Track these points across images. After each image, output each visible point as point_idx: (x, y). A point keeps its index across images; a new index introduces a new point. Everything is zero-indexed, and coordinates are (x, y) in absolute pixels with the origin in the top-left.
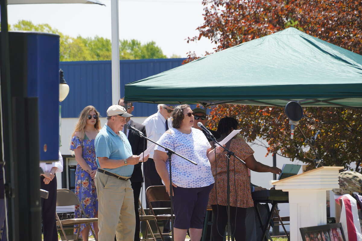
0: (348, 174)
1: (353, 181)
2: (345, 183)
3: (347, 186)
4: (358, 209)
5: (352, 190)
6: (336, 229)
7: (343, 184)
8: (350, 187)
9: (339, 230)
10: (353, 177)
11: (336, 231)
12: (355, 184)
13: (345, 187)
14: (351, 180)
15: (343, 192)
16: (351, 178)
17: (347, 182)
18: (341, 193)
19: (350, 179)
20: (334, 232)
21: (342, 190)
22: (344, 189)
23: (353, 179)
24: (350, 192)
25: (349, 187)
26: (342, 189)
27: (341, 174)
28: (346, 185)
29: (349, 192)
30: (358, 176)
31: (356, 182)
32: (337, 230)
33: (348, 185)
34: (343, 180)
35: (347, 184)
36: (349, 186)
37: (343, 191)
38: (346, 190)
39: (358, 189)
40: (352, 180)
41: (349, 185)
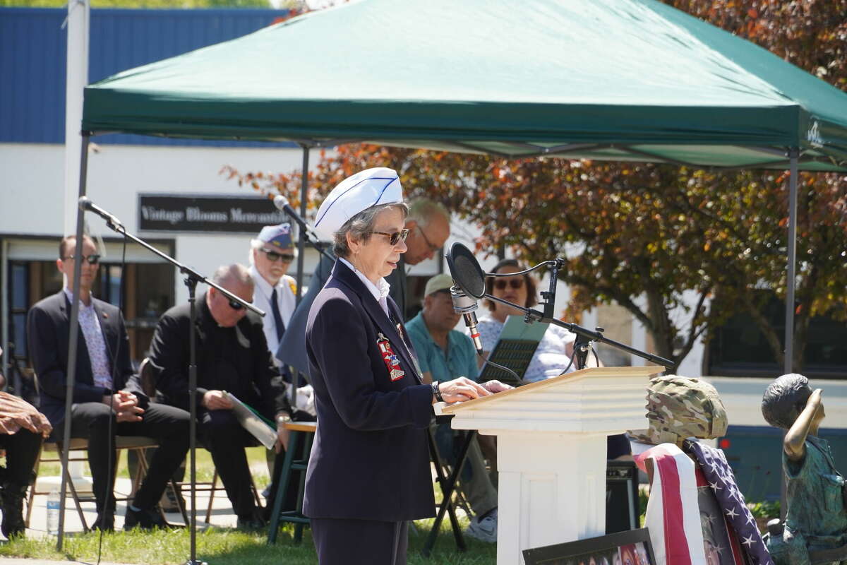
0: (673, 383)
1: (688, 404)
2: (664, 409)
3: (669, 419)
4: (699, 485)
5: (684, 430)
6: (632, 548)
7: (657, 412)
8: (677, 423)
9: (640, 550)
10: (687, 394)
11: (633, 555)
12: (693, 415)
13: (663, 422)
14: (681, 401)
15: (658, 436)
16: (681, 395)
17: (668, 409)
18: (652, 439)
19: (678, 399)
20: (626, 557)
21: (653, 431)
22: (662, 427)
23: (686, 398)
24: (679, 436)
25: (676, 421)
26: (655, 429)
27: (655, 383)
28: (667, 415)
29: (676, 435)
30: (703, 391)
31: (695, 408)
32: (635, 551)
33: (674, 416)
34: (658, 401)
35: (670, 413)
36: (675, 418)
37: (657, 433)
38: (666, 430)
39: (699, 429)
40: (684, 401)
41: (677, 416)
